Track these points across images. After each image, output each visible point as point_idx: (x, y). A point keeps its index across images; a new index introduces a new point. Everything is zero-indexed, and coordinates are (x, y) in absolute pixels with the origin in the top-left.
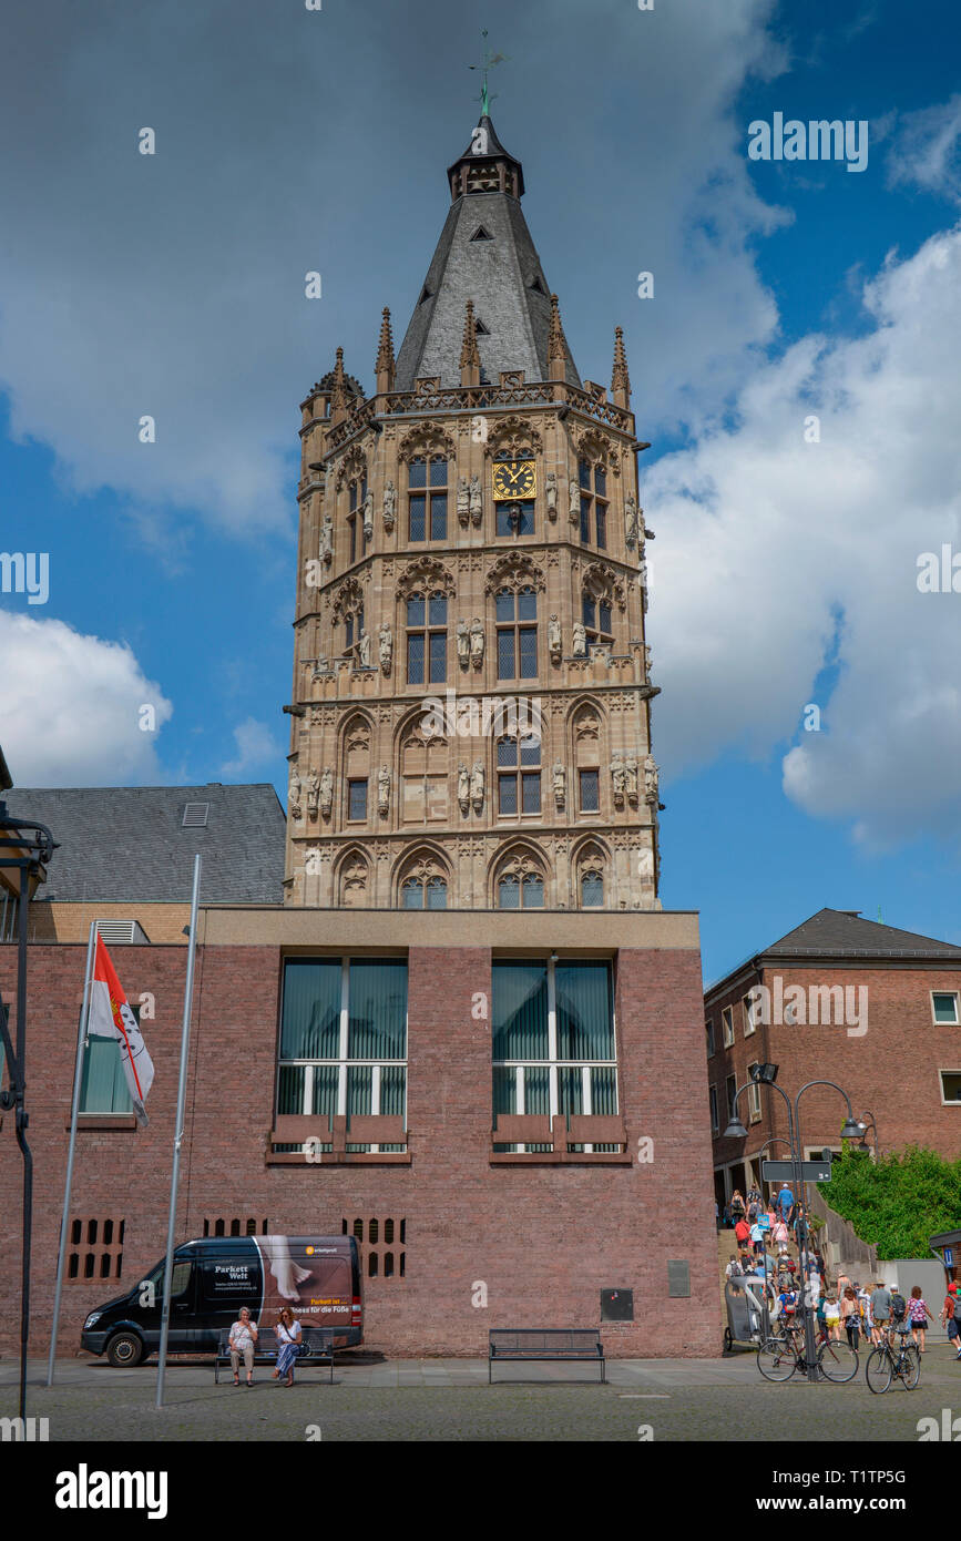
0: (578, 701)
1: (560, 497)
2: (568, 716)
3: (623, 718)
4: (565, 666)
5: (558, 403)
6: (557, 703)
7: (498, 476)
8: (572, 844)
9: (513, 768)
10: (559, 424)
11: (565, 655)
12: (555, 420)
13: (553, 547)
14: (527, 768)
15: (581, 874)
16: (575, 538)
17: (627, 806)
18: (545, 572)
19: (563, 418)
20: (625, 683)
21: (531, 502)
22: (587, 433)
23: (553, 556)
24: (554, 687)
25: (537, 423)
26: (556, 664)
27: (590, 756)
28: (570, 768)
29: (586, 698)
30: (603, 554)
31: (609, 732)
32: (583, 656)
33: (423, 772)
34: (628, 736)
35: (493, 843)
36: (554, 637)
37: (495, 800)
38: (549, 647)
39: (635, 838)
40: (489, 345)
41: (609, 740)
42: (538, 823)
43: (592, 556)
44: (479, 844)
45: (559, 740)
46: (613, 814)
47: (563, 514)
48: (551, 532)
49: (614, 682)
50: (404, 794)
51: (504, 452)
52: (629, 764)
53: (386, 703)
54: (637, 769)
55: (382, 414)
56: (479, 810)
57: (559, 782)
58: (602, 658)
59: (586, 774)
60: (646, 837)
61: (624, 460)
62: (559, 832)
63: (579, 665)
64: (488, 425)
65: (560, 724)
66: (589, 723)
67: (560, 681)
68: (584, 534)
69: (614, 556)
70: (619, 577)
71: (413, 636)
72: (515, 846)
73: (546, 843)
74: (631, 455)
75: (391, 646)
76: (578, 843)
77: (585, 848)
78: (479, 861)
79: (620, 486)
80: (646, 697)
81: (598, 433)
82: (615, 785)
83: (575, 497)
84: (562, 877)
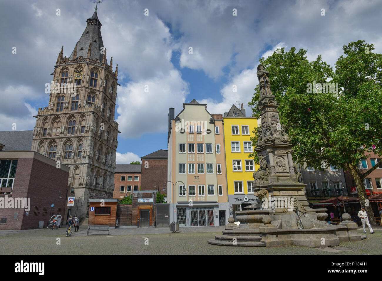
0: (82, 114)
1: (85, 78)
2: (80, 117)
4: (81, 108)
5: (87, 62)
6: (79, 115)
7: (76, 75)
8: (77, 139)
9: (71, 126)
10: (87, 65)
11: (81, 106)
12: (86, 65)
13: (82, 87)
14: (73, 126)
15: (79, 144)
16: (87, 85)
17: (87, 132)
18: (80, 92)
19: (87, 64)
20: (91, 111)
21: (81, 79)
22: (93, 67)
23: (82, 89)
24: (79, 112)
25: (83, 65)
26: (80, 108)
27: (83, 124)
28: (79, 126)
29: (84, 113)
30: (95, 88)
31: (87, 120)
32: (84, 106)
33: (56, 127)
34: (90, 120)
35: (65, 139)
36: (79, 103)
37: (67, 132)
38: (78, 105)
39: (88, 138)
40: (83, 52)
41: (87, 121)
42: (73, 136)
43: (91, 89)
44: (62, 140)
45: (78, 121)
46: (85, 134)
47: (85, 81)
48: (83, 85)
49: (89, 111)
50: (52, 131)
51: (78, 71)
52: (89, 125)
53: (51, 115)
54: (90, 126)
55: (58, 65)
56: (63, 134)
57: (76, 128)
58: (87, 107)
59: (83, 127)
60: (90, 138)
61: (102, 72)
62: (75, 137)
63: (83, 108)
64: (75, 66)
65: (79, 118)
66: (84, 118)
67: (80, 111)
68: (91, 85)
69: (97, 89)
70: (97, 92)
71: (58, 103)
72: (68, 140)
73: (73, 139)
74: (104, 71)
75: (53, 105)
76: (79, 139)
77: (80, 140)
78: (62, 142)
79: (100, 76)
80: (93, 113)
81: (96, 67)
82: (86, 129)
83: (88, 78)
84: (75, 145)
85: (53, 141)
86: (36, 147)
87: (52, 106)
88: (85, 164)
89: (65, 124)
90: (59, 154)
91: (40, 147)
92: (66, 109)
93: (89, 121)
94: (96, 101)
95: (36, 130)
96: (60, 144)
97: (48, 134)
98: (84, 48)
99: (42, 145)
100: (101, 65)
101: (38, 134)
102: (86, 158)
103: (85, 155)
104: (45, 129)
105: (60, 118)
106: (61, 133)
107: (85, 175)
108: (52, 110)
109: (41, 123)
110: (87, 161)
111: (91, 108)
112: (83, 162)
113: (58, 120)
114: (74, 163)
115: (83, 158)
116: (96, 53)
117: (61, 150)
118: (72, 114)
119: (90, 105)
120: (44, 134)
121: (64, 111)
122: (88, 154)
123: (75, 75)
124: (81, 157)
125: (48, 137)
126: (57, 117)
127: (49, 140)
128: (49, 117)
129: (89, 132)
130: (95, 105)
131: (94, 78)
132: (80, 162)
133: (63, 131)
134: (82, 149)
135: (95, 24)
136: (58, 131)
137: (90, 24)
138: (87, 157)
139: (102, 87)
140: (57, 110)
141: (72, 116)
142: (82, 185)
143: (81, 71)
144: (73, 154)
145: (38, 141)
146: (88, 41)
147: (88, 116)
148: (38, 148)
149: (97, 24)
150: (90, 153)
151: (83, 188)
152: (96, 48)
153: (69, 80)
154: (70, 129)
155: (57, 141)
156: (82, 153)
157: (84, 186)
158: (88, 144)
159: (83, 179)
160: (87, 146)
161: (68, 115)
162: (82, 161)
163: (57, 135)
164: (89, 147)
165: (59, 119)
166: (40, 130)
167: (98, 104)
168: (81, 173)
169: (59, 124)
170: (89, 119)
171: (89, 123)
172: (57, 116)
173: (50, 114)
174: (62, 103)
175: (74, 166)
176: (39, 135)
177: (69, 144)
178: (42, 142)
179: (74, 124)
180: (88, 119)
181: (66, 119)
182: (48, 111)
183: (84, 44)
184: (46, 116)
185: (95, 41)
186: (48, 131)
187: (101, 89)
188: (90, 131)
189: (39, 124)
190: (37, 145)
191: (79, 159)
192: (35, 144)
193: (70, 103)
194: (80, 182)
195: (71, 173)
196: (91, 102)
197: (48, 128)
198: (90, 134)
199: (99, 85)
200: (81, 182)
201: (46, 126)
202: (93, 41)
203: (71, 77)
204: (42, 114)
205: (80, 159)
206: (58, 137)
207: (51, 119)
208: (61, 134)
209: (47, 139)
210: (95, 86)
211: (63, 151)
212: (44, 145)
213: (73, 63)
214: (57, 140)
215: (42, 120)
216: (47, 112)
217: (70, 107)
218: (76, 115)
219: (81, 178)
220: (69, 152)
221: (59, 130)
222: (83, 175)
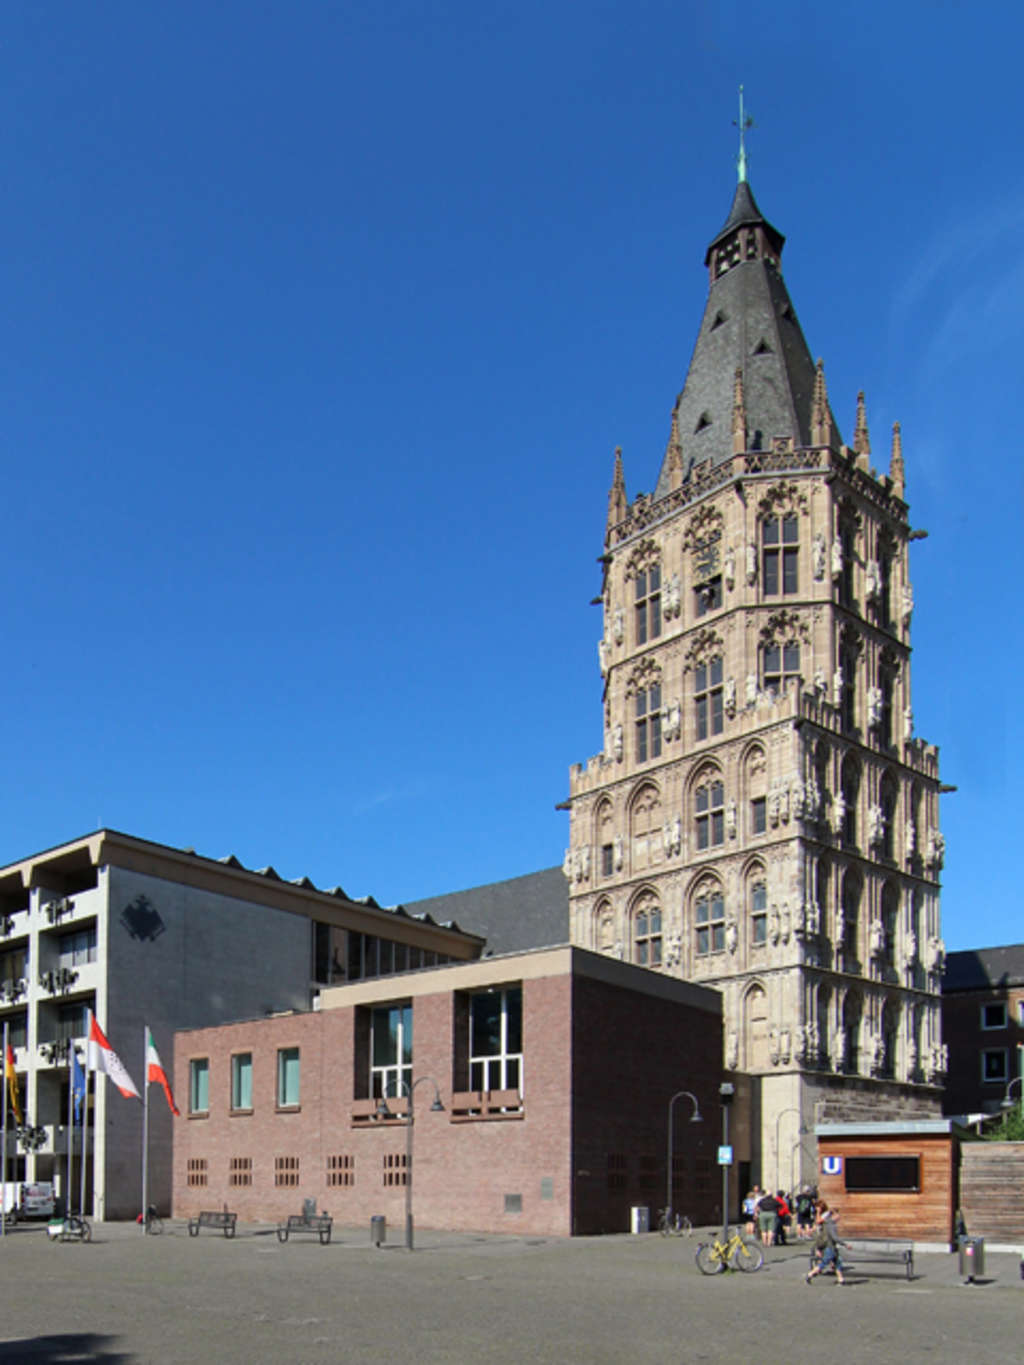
0: (747, 745)
1: (737, 567)
2: (741, 757)
3: (780, 750)
4: (738, 716)
5: (735, 476)
6: (732, 750)
8: (741, 865)
9: (706, 812)
10: (736, 496)
11: (738, 708)
12: (733, 494)
13: (730, 614)
14: (714, 809)
15: (749, 887)
16: (751, 596)
17: (781, 824)
18: (724, 638)
19: (738, 489)
20: (783, 718)
21: (719, 579)
22: (769, 491)
23: (732, 622)
24: (732, 737)
25: (719, 504)
26: (732, 717)
27: (758, 789)
28: (741, 804)
29: (753, 739)
30: (791, 598)
31: (770, 765)
32: (751, 704)
33: (647, 830)
34: (783, 765)
35: (688, 875)
36: (727, 696)
37: (694, 839)
38: (725, 706)
39: (786, 850)
40: (710, 434)
41: (770, 771)
42: (721, 853)
43: (770, 607)
44: (679, 878)
45: (733, 781)
46: (771, 833)
47: (740, 580)
48: (729, 600)
49: (775, 720)
50: (635, 851)
51: (700, 540)
52: (783, 789)
53: (620, 783)
54: (788, 792)
55: (613, 546)
56: (678, 853)
57: (729, 816)
58: (765, 700)
59: (760, 801)
60: (795, 846)
61: (816, 496)
62: (732, 857)
63: (748, 712)
64: (684, 523)
65: (734, 768)
66: (759, 759)
67: (732, 731)
68: (770, 588)
69: (802, 596)
70: (802, 613)
71: (641, 724)
72: (704, 874)
73: (722, 869)
74: (825, 489)
75: (621, 738)
76: (745, 864)
77: (752, 862)
78: (679, 892)
79: (809, 526)
80: (797, 726)
81: (782, 485)
82: (771, 809)
83: (751, 561)
84: (733, 893)
85: (643, 890)
86: (584, 928)
87: (618, 742)
88: (789, 968)
89: (679, 809)
90: (675, 942)
91: (600, 923)
92: (673, 742)
93: (780, 768)
94: (803, 660)
95: (574, 861)
96: (672, 900)
97: (619, 869)
98: (713, 414)
99: (605, 916)
100: (808, 465)
101: (585, 875)
102: (786, 942)
103: (784, 930)
104: (609, 848)
105: (653, 788)
106: (672, 851)
107: (794, 1017)
108: (620, 760)
109: (588, 828)
110: (793, 954)
111: (786, 704)
112: (776, 964)
113: (648, 797)
114: (739, 970)
115: (775, 943)
116: (776, 408)
117: (679, 923)
118: (700, 756)
119: (776, 692)
120: (608, 870)
121: (669, 752)
122: (796, 923)
123: (688, 570)
124: (769, 941)
125: (619, 878)
126: (644, 785)
127: (629, 891)
128: (612, 793)
129: (786, 822)
130: (801, 682)
131: (781, 545)
132: (763, 966)
133: (675, 841)
134: (769, 903)
135: (751, 251)
136: (656, 846)
137: (724, 266)
138: (794, 937)
139: (826, 581)
140: (642, 757)
141: (706, 764)
142: (786, 1062)
143: (717, 535)
144: (729, 936)
145: (590, 902)
146: (729, 363)
147: (776, 747)
148: (591, 930)
149: (760, 246)
150: (805, 920)
151: (792, 1073)
152: (770, 381)
153: (668, 600)
154: (708, 827)
155: (658, 887)
156: (771, 924)
157: (794, 1065)
158: (793, 877)
159: (785, 1038)
160: (787, 888)
161: (687, 766)
162: (770, 957)
163: (656, 861)
164: (794, 890)
165: (651, 793)
166: (589, 858)
167: (818, 674)
168: (776, 1012)
169: (657, 815)
170: (780, 762)
171: (785, 777)
172: (641, 781)
173: (613, 780)
174: (656, 717)
175: (743, 983)
176: (587, 879)
177: (708, 893)
178: (603, 903)
179: (719, 800)
180: (775, 760)
181: (681, 783)
182: (605, 767)
183: (707, 390)
184: (603, 794)
185: (762, 349)
186: (617, 855)
187: (822, 591)
188: (792, 816)
189: (581, 832)
190: (588, 919)
191: (759, 953)
192: (581, 914)
193: (691, 705)
194: (774, 1050)
195: (734, 1015)
196: (781, 672)
197: (616, 841)
198: (794, 829)
199: (810, 573)
200: (780, 1049)
201: (608, 835)
202: (752, 350)
203: (674, 584)
204: (584, 787)
205: (762, 950)
206: (659, 870)
207: (622, 803)
208: (669, 856)
209: (618, 887)
210: (791, 586)
211: (686, 928)
212: (611, 914)
213: (672, 514)
214: (659, 884)
215: (588, 813)
216: (603, 775)
217: (690, 725)
218: (720, 754)
219: (776, 1033)
220: (715, 926)
221: (659, 840)
222: (787, 1019)
